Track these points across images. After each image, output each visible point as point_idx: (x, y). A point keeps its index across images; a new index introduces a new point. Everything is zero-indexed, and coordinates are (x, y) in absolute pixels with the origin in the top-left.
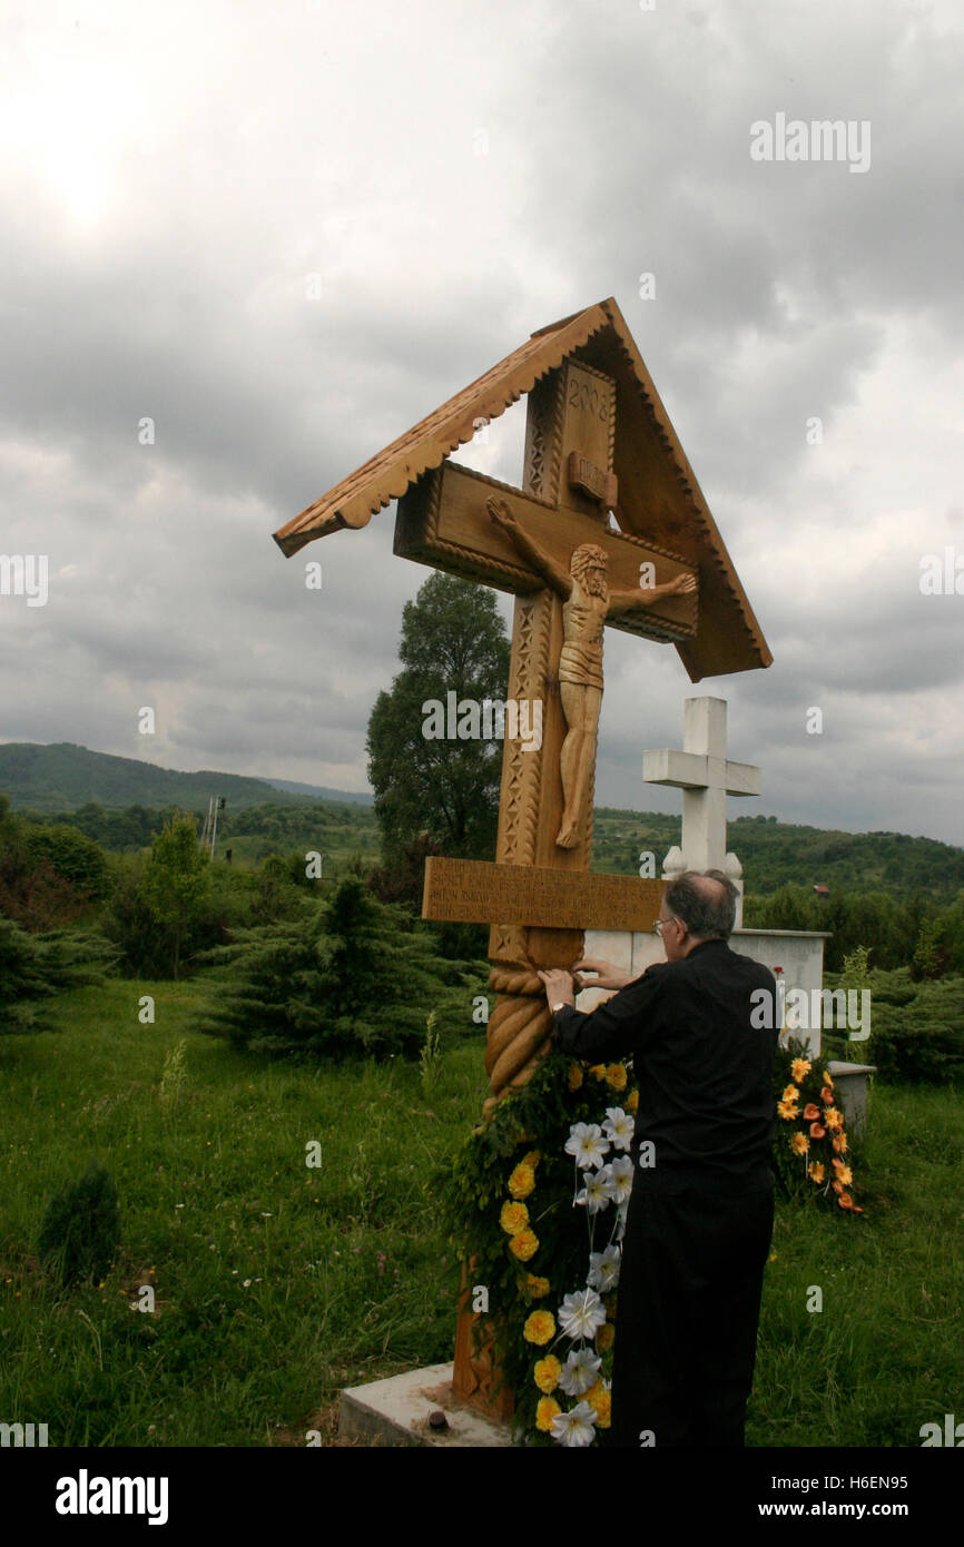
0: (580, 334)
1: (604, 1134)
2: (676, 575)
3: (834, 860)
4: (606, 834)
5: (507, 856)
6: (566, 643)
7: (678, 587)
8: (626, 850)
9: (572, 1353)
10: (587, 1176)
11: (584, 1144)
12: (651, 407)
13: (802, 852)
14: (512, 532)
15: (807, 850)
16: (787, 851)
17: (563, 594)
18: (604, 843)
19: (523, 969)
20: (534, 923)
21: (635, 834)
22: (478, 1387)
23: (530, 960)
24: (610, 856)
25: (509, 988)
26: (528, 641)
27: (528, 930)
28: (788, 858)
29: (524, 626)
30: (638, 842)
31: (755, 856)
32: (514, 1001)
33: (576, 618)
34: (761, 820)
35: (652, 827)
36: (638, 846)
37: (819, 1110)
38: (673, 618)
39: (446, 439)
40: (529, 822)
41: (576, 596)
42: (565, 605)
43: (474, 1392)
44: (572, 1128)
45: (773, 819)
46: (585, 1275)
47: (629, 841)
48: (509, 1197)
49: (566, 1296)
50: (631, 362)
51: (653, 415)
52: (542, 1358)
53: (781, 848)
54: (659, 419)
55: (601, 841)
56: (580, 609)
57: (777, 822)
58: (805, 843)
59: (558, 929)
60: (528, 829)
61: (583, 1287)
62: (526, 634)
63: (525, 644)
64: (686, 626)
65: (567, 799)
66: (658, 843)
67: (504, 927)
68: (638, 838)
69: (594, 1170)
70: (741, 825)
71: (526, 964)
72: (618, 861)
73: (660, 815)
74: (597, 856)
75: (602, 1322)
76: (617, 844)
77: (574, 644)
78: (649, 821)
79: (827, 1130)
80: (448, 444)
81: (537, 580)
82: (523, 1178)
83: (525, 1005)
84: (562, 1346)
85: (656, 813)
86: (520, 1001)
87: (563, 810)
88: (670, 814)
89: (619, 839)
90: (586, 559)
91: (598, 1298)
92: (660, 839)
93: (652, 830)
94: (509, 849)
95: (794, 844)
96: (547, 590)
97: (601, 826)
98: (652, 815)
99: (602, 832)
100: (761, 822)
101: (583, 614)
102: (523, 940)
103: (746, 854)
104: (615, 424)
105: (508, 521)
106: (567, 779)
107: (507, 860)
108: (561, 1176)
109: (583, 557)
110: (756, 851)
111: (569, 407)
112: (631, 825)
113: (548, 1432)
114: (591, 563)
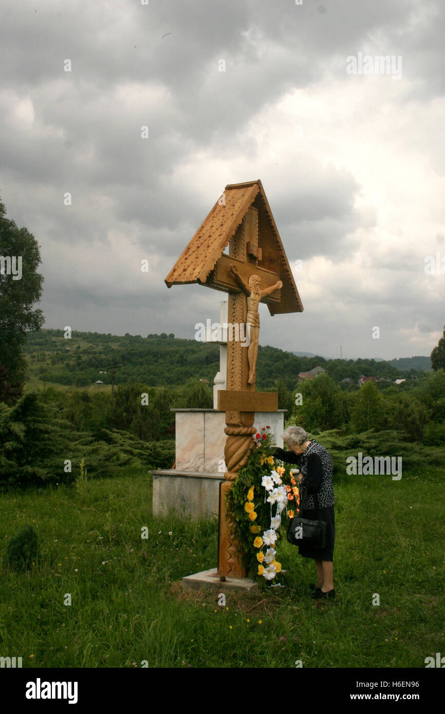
0: (252, 198)
1: (272, 479)
2: (277, 282)
3: (212, 362)
4: (59, 347)
5: (231, 387)
6: (249, 312)
7: (278, 287)
8: (73, 359)
9: (268, 550)
10: (270, 492)
11: (267, 483)
12: (270, 220)
13: (191, 357)
14: (236, 275)
15: (195, 356)
16: (181, 357)
17: (248, 294)
18: (58, 354)
19: (240, 426)
20: (244, 410)
21: (79, 347)
22: (231, 570)
23: (242, 423)
24: (63, 363)
25: (235, 433)
26: (235, 311)
27: (241, 412)
28: (182, 362)
29: (233, 305)
30: (81, 352)
31: (161, 361)
32: (237, 437)
33: (252, 303)
34: (164, 336)
35: (91, 342)
36: (81, 355)
37: (291, 488)
38: (274, 297)
39: (222, 247)
40: (240, 375)
41: (252, 295)
42: (248, 298)
43: (229, 571)
44: (262, 478)
45: (172, 336)
46: (270, 525)
47: (75, 353)
48: (247, 501)
49: (265, 532)
50: (265, 204)
51: (271, 223)
52: (259, 552)
53: (178, 355)
54: (273, 225)
55: (55, 353)
56: (253, 300)
57: (175, 337)
58: (193, 352)
59: (249, 412)
60: (240, 378)
61: (270, 529)
62: (234, 309)
63: (234, 312)
64: (277, 299)
65: (251, 367)
66: (95, 353)
67: (231, 412)
68: (81, 350)
69: (271, 491)
70: (152, 340)
71: (241, 425)
72: (68, 365)
73: (96, 333)
74: (54, 363)
75: (276, 539)
76: (67, 354)
77: (252, 312)
78: (87, 338)
79: (294, 496)
80: (222, 249)
81: (240, 290)
82: (251, 495)
83: (241, 438)
84: (265, 548)
85: (93, 332)
86: (239, 437)
87: (249, 371)
88: (102, 333)
89: (68, 351)
90: (255, 281)
91: (274, 532)
92: (96, 350)
93: (91, 344)
94: (232, 385)
95: (186, 351)
96: (242, 293)
97: (55, 342)
98: (90, 334)
99: (56, 346)
100: (164, 338)
101: (255, 302)
102: (240, 416)
103: (155, 359)
104: (258, 227)
105: (236, 272)
106: (250, 360)
107: (231, 389)
108: (262, 494)
109: (253, 281)
110: (161, 356)
111: (247, 224)
112: (76, 341)
113: (262, 575)
114: (256, 283)
